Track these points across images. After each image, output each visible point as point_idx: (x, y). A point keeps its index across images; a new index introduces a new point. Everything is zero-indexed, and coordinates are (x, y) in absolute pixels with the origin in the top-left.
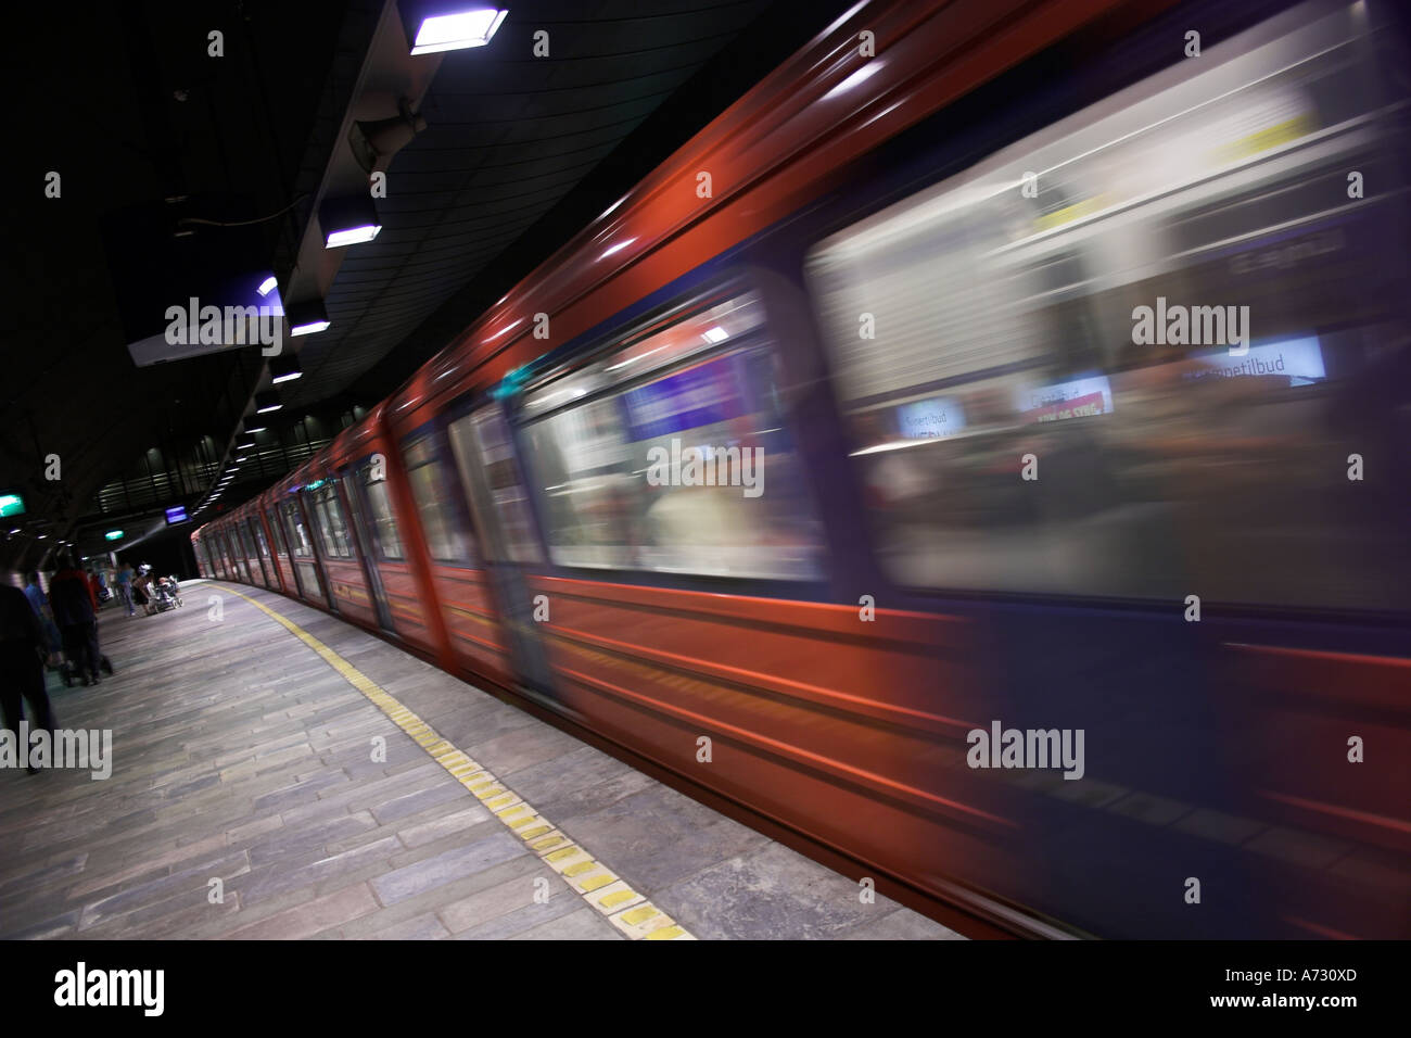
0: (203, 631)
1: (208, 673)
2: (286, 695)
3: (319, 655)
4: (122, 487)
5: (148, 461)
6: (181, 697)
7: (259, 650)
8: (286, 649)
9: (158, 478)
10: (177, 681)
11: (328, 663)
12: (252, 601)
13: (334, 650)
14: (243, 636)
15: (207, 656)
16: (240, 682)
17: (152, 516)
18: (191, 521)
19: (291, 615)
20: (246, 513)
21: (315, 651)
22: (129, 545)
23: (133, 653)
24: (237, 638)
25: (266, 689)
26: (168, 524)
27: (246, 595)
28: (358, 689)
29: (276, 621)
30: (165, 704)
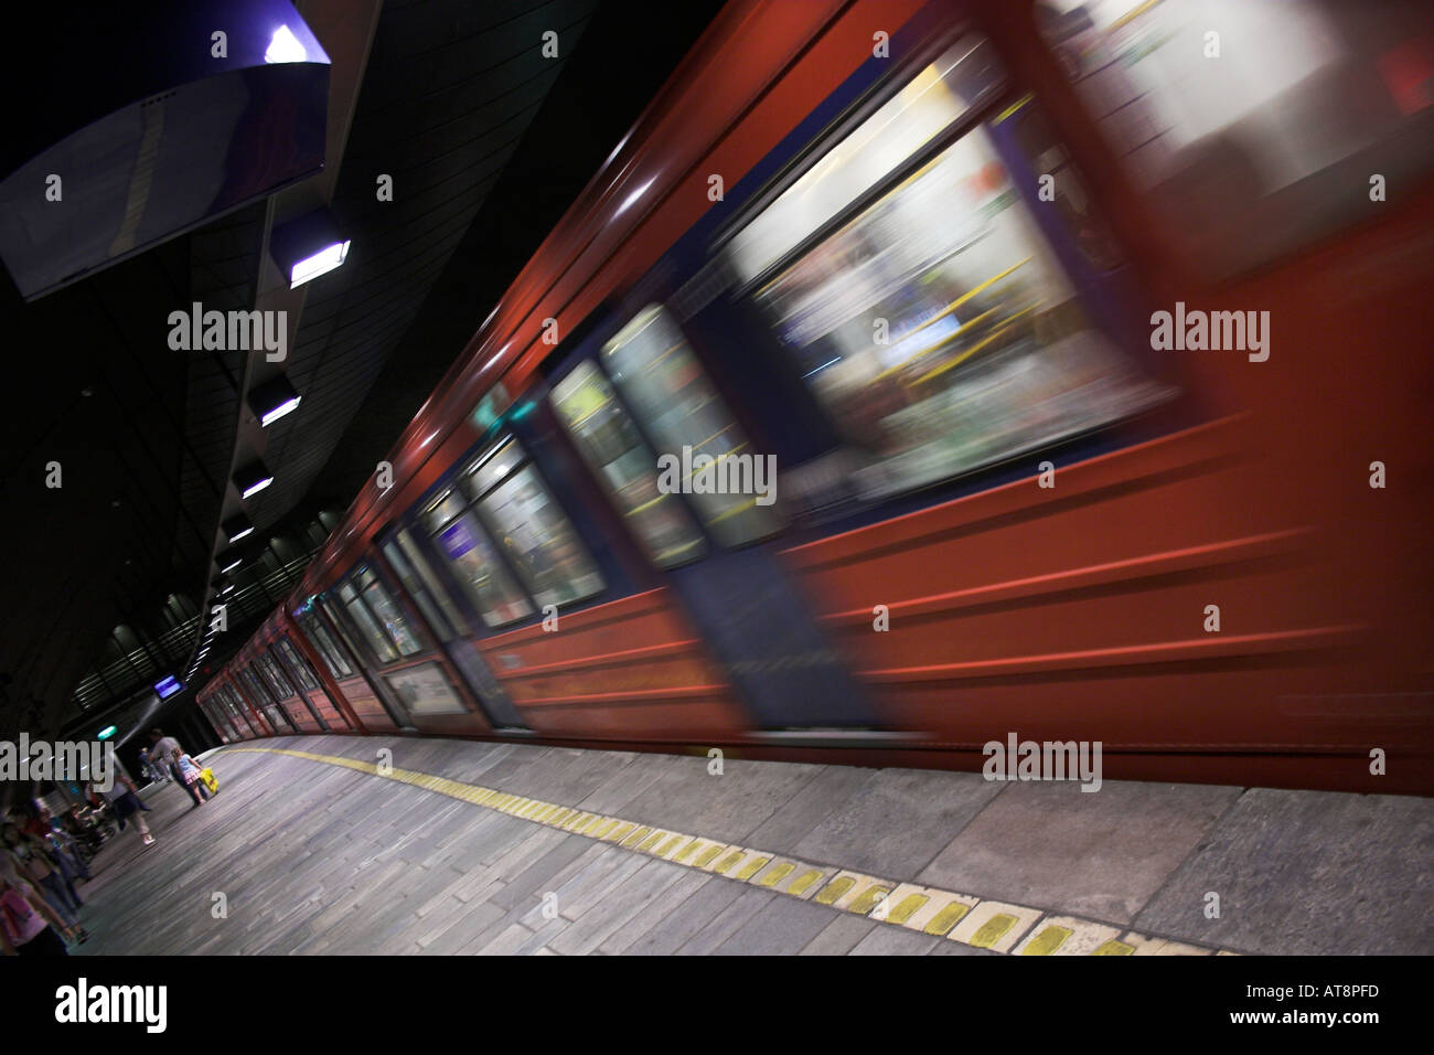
0: (247, 805)
1: (284, 861)
2: (427, 863)
3: (428, 790)
4: (98, 679)
5: (118, 642)
6: (266, 909)
7: (336, 809)
8: (376, 797)
9: (135, 656)
10: (249, 883)
11: (452, 798)
12: (287, 752)
13: (443, 776)
14: (305, 795)
15: (271, 837)
16: (340, 860)
17: (141, 698)
18: (185, 689)
19: (348, 751)
20: (246, 659)
21: (421, 789)
22: (126, 738)
23: (175, 859)
24: (297, 801)
25: (390, 861)
26: (162, 700)
27: (275, 748)
28: (540, 824)
29: (333, 765)
30: (249, 927)
